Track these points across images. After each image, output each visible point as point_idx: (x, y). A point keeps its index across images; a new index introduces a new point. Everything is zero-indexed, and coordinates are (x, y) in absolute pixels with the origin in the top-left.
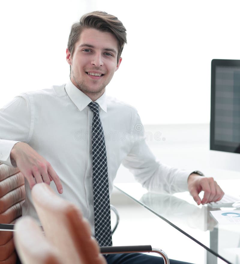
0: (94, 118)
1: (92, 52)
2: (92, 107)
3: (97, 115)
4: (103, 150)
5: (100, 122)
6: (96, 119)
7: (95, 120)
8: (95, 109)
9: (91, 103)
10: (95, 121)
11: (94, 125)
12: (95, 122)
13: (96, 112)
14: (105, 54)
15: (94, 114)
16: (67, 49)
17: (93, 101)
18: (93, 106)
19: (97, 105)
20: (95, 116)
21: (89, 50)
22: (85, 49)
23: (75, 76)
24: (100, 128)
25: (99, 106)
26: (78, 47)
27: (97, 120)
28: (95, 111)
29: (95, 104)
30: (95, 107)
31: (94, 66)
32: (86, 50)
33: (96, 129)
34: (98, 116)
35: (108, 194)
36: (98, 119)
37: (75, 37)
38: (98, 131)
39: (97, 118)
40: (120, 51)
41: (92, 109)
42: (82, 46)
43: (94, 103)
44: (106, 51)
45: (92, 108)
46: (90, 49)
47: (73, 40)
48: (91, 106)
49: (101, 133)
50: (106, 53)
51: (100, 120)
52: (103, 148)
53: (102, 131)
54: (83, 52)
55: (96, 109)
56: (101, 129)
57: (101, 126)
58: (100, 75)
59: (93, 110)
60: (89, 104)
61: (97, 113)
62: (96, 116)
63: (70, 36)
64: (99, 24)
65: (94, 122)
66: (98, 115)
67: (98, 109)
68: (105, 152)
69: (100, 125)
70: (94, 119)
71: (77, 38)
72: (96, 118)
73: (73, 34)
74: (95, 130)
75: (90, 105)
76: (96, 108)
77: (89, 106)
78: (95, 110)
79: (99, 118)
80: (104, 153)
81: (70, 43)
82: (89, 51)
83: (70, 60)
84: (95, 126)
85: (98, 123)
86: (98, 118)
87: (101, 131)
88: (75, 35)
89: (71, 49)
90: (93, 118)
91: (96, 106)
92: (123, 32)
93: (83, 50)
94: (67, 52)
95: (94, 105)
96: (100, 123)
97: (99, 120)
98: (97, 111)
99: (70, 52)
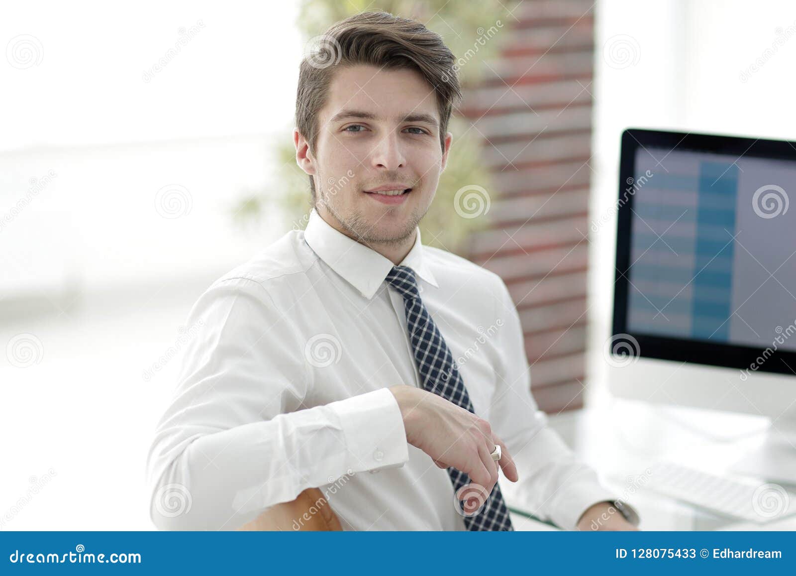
0: (410, 312)
1: (371, 131)
2: (396, 280)
3: (414, 303)
4: (455, 389)
5: (426, 317)
6: (414, 314)
7: (412, 315)
8: (406, 286)
9: (392, 273)
10: (413, 318)
11: (414, 330)
12: (414, 322)
13: (411, 294)
14: (405, 132)
15: (407, 301)
16: (297, 133)
17: (395, 264)
18: (400, 279)
19: (410, 274)
20: (410, 304)
21: (360, 126)
22: (348, 125)
23: (330, 205)
24: (434, 334)
25: (414, 274)
26: (327, 122)
27: (420, 316)
28: (407, 292)
29: (405, 272)
30: (404, 281)
31: (382, 169)
32: (354, 128)
33: (421, 339)
34: (418, 304)
35: (501, 502)
36: (421, 311)
37: (315, 96)
38: (430, 343)
39: (417, 309)
40: (446, 117)
41: (398, 287)
42: (340, 117)
43: (401, 270)
44: (409, 123)
45: (398, 285)
46: (364, 123)
47: (310, 105)
48: (395, 278)
49: (439, 348)
50: (410, 129)
51: (427, 313)
52: (456, 385)
53: (441, 338)
54: (345, 134)
55: (410, 285)
56: (435, 337)
57: (433, 326)
58: (401, 192)
59: (402, 289)
60: (389, 275)
61: (416, 296)
62: (412, 304)
63: (300, 93)
64: (380, 50)
65: (412, 323)
66: (419, 301)
67: (414, 285)
68: (463, 393)
69: (430, 327)
70: (409, 315)
71: (320, 96)
72: (414, 310)
73: (308, 89)
74: (419, 344)
75: (390, 277)
76: (409, 283)
77: (387, 279)
78: (406, 289)
79: (422, 307)
80: (462, 398)
81: (304, 114)
82: (362, 129)
83: (308, 161)
84: (419, 333)
85: (422, 322)
86: (420, 308)
87: (436, 341)
88: (314, 89)
89: (309, 129)
90: (407, 313)
91: (408, 277)
92: (447, 63)
93: (344, 127)
94: (297, 139)
95: (403, 276)
96: (428, 320)
97: (425, 314)
98: (415, 291)
99: (307, 139)
